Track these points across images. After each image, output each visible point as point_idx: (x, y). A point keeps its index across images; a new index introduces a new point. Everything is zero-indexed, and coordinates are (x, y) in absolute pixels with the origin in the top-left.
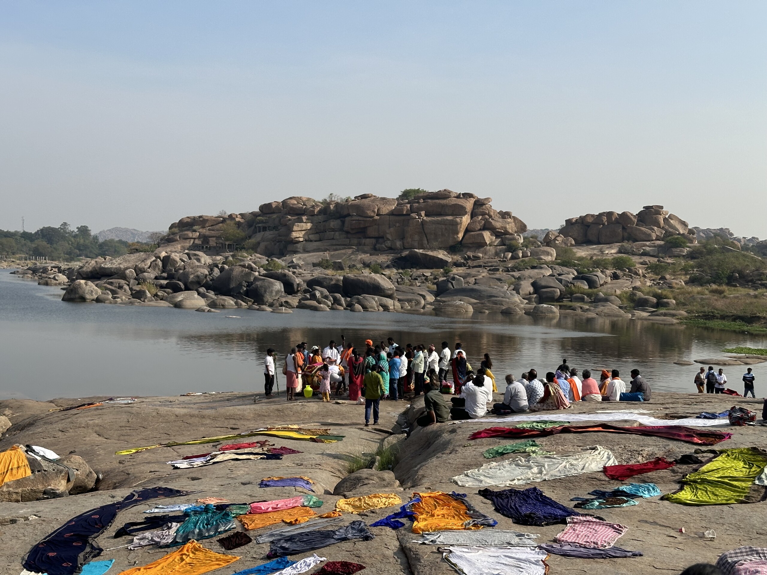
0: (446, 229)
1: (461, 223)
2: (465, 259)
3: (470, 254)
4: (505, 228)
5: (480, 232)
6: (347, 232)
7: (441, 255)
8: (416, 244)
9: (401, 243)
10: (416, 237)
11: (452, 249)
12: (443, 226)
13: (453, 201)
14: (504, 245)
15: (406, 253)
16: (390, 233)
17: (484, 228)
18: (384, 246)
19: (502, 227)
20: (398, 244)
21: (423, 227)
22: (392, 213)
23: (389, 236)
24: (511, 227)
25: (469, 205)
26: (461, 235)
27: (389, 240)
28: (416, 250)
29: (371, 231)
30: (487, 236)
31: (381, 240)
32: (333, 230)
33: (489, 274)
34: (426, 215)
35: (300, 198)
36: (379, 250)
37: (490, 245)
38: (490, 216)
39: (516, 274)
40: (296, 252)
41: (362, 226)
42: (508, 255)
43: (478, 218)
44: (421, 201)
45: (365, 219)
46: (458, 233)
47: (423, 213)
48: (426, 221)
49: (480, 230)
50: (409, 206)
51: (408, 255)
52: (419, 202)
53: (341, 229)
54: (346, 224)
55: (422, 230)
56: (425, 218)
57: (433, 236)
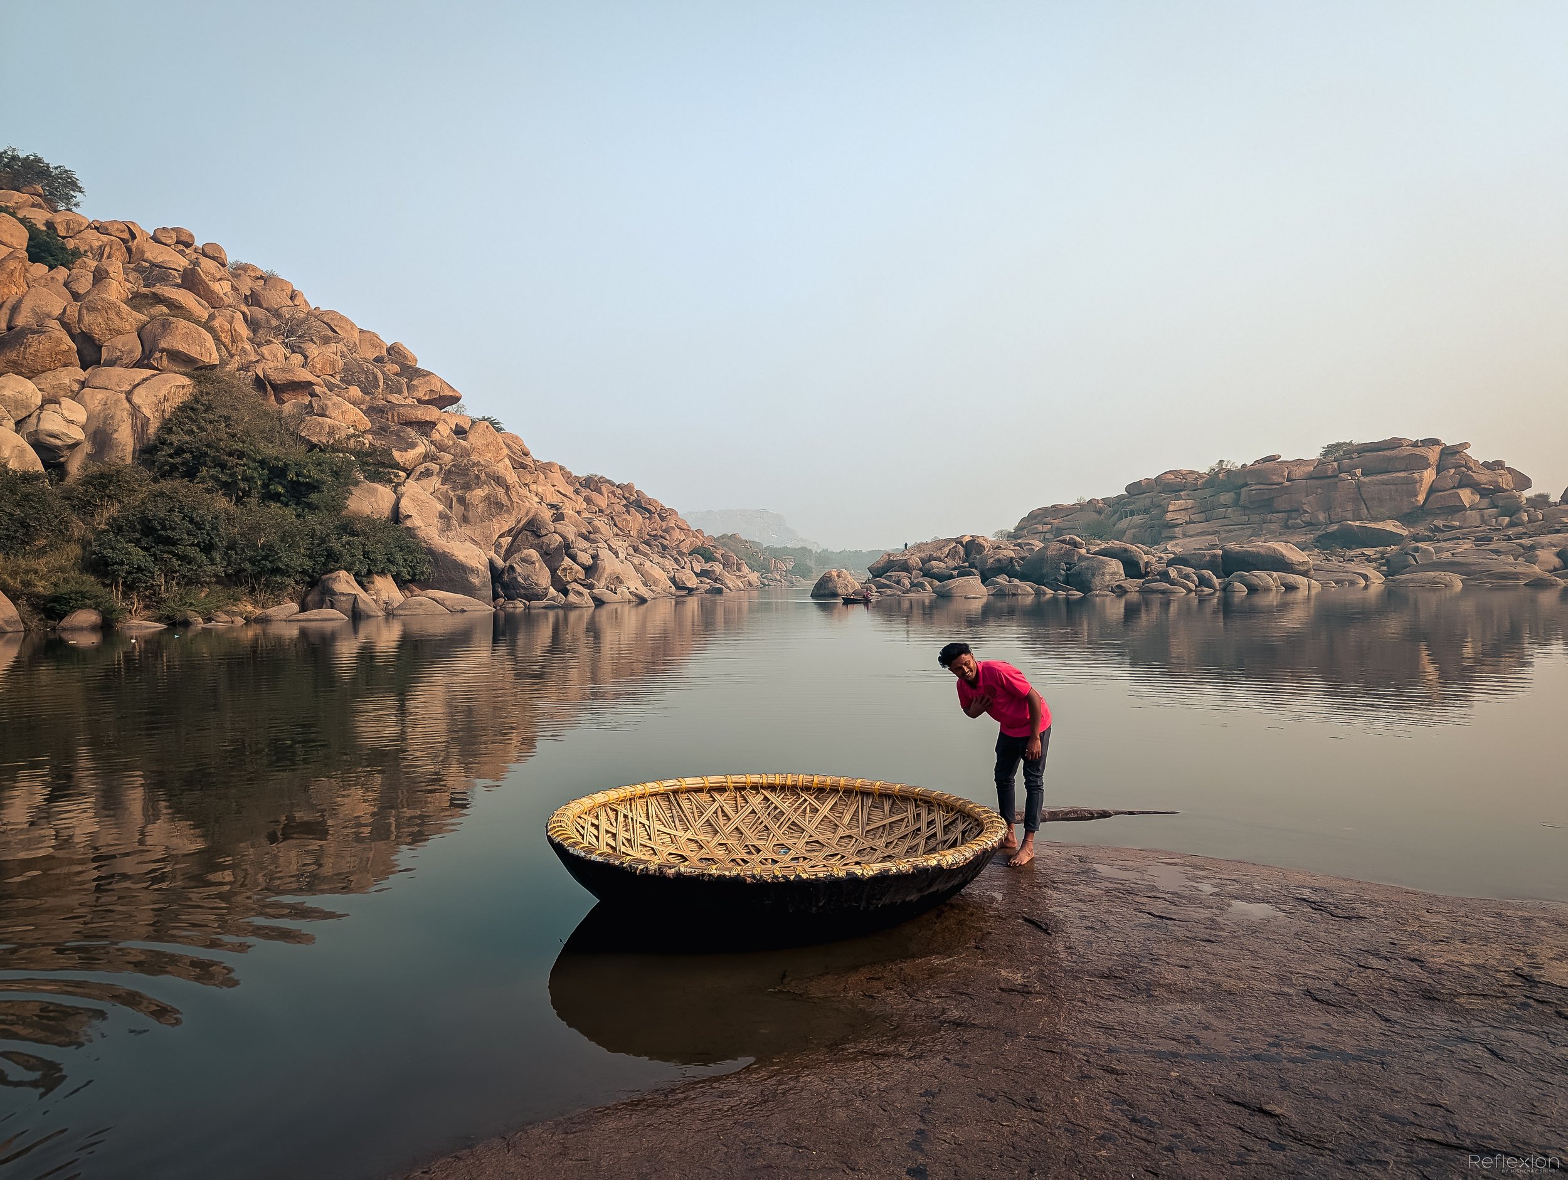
0: (1397, 490)
1: (1421, 480)
2: (1431, 530)
3: (1439, 523)
4: (1497, 482)
5: (1454, 491)
6: (1245, 508)
7: (1390, 526)
8: (1350, 515)
9: (1326, 515)
10: (1350, 506)
11: (1407, 518)
12: (1392, 487)
13: (1407, 451)
14: (1496, 507)
15: (1334, 528)
16: (1308, 503)
17: (1461, 486)
18: (1299, 521)
19: (1490, 481)
20: (1322, 517)
21: (1359, 491)
22: (1310, 477)
23: (1306, 507)
24: (1505, 481)
25: (1433, 455)
26: (1421, 498)
27: (1307, 512)
28: (1349, 522)
29: (1281, 503)
30: (1466, 496)
31: (1294, 515)
32: (1224, 506)
33: (1476, 546)
34: (1363, 475)
35: (1179, 471)
36: (1293, 527)
37: (1471, 508)
38: (1469, 468)
39: (1526, 542)
40: (1172, 538)
41: (1265, 497)
42: (1504, 520)
43: (1449, 472)
44: (1355, 455)
45: (1270, 487)
46: (1417, 496)
47: (1358, 472)
48: (1365, 483)
49: (1454, 488)
50: (1335, 464)
51: (1338, 530)
52: (1350, 458)
53: (1236, 503)
54: (1243, 497)
55: (1359, 495)
56: (1362, 479)
57: (1375, 503)
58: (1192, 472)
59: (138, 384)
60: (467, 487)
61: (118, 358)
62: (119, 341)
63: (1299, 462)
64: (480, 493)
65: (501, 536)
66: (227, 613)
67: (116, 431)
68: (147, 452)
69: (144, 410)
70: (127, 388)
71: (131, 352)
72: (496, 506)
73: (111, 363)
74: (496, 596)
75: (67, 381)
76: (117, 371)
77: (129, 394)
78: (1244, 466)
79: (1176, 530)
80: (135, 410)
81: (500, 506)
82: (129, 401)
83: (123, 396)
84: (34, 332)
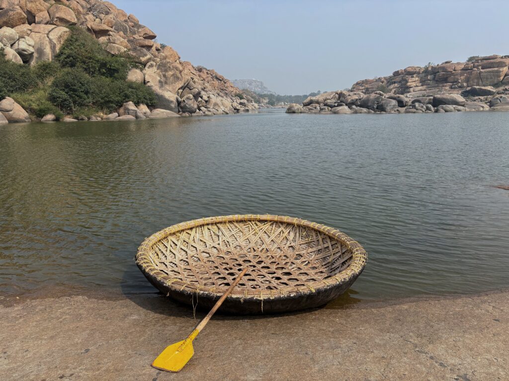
0: (493, 75)
1: (503, 71)
2: (504, 90)
3: (507, 87)
6: (437, 81)
7: (489, 88)
8: (475, 84)
9: (467, 84)
10: (476, 81)
11: (496, 85)
13: (499, 60)
15: (469, 88)
16: (461, 79)
18: (457, 86)
20: (465, 84)
21: (480, 75)
22: (462, 69)
23: (460, 81)
26: (502, 78)
27: (460, 83)
28: (475, 87)
29: (450, 79)
31: (455, 83)
32: (429, 80)
35: (413, 67)
36: (454, 88)
40: (409, 92)
41: (445, 77)
44: (480, 61)
45: (447, 73)
46: (500, 77)
47: (480, 67)
48: (482, 72)
50: (472, 64)
51: (470, 90)
52: (478, 62)
53: (434, 79)
54: (437, 77)
55: (479, 77)
56: (481, 70)
57: (485, 79)
58: (418, 67)
59: (51, 31)
60: (166, 71)
61: (42, 21)
62: (41, 14)
63: (459, 64)
64: (171, 73)
65: (179, 89)
66: (95, 116)
67: (45, 49)
68: (57, 56)
69: (53, 41)
70: (47, 32)
71: (46, 18)
72: (177, 79)
73: (39, 23)
74: (179, 112)
75: (25, 29)
76: (42, 26)
77: (48, 34)
78: (438, 65)
79: (411, 89)
80: (51, 40)
81: (178, 78)
82: (48, 37)
83: (46, 35)
84: (11, 11)
